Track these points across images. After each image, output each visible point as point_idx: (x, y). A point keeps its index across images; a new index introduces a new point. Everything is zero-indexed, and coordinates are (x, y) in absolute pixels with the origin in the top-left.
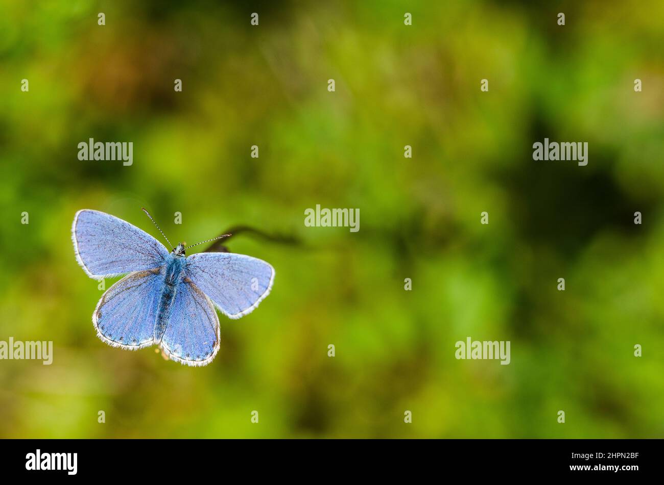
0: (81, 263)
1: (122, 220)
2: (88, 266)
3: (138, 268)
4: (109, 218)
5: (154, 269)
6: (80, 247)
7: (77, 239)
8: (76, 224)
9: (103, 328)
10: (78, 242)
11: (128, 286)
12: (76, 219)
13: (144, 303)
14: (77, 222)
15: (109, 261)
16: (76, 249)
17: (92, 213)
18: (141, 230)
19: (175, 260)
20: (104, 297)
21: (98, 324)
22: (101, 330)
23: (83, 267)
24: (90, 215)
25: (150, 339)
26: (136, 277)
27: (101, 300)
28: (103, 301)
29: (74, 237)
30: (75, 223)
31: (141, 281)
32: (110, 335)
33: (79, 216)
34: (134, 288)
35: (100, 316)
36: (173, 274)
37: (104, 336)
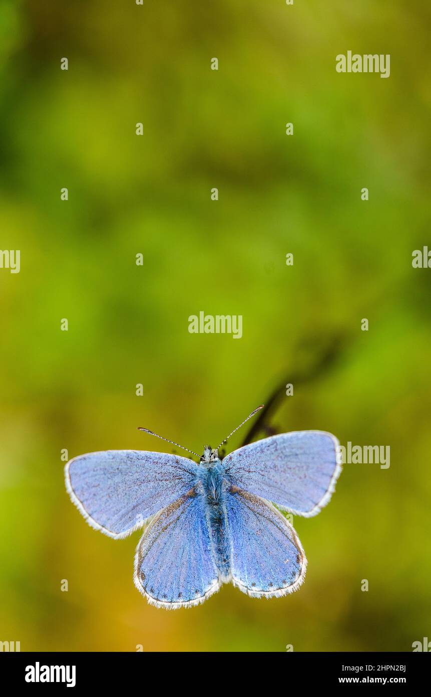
0: (96, 526)
1: (125, 451)
2: (108, 526)
3: (168, 500)
4: (107, 457)
5: (187, 493)
6: (87, 508)
7: (79, 499)
8: (71, 481)
9: (152, 591)
10: (82, 502)
11: (164, 525)
12: (67, 475)
13: (191, 540)
14: (70, 478)
15: (130, 509)
16: (84, 512)
17: (85, 459)
18: (153, 452)
19: (210, 470)
20: (140, 551)
21: (145, 589)
22: (151, 594)
23: (101, 529)
24: (84, 463)
25: (215, 582)
26: (169, 511)
27: (137, 556)
28: (140, 556)
29: (74, 499)
30: (67, 481)
31: (178, 512)
32: (165, 596)
33: (69, 469)
34: (172, 525)
35: (143, 577)
36: (215, 489)
37: (157, 600)
